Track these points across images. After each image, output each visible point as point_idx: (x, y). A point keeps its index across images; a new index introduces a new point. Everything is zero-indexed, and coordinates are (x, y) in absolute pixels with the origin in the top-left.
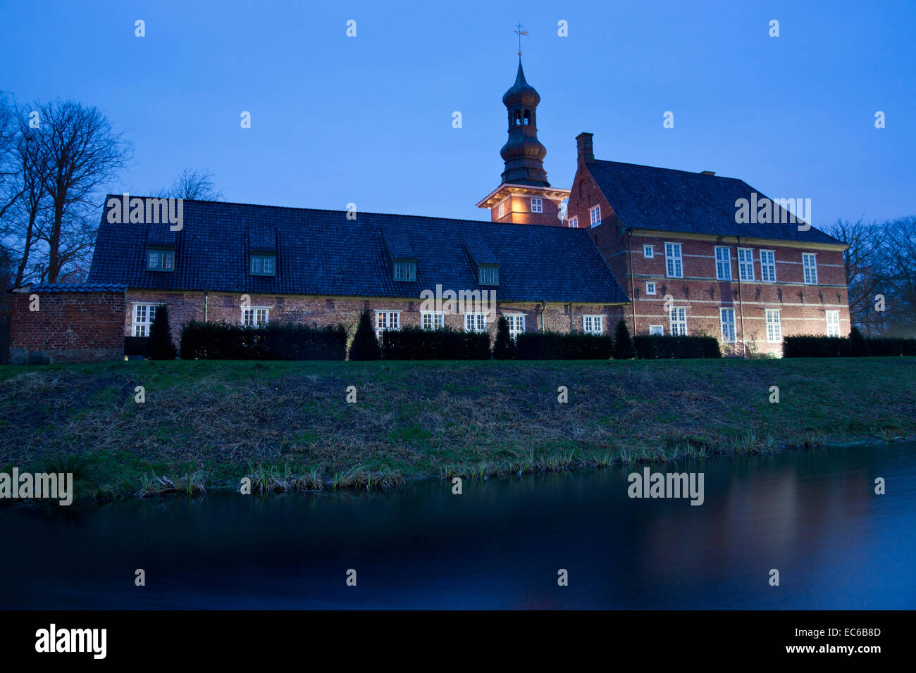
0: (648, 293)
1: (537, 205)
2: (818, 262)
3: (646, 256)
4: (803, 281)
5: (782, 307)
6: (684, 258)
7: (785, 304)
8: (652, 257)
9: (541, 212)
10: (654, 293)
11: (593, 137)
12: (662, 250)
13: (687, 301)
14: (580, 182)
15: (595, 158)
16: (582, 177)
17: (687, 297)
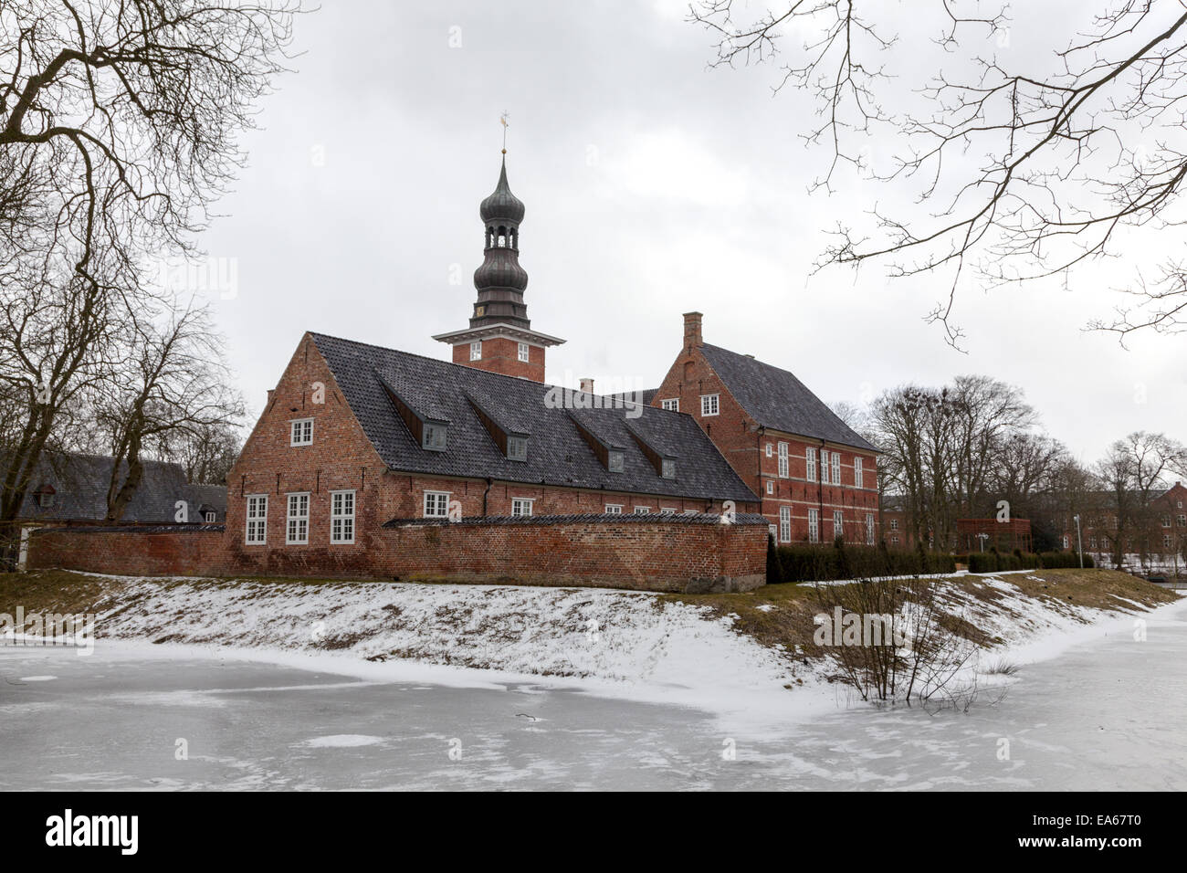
0: (769, 492)
1: (523, 352)
2: (863, 467)
3: (768, 455)
4: (854, 484)
5: (843, 509)
6: (789, 458)
7: (845, 507)
8: (770, 456)
9: (527, 361)
10: (771, 493)
11: (702, 318)
12: (775, 449)
13: (789, 501)
14: (686, 364)
15: (704, 341)
16: (690, 359)
17: (791, 498)
